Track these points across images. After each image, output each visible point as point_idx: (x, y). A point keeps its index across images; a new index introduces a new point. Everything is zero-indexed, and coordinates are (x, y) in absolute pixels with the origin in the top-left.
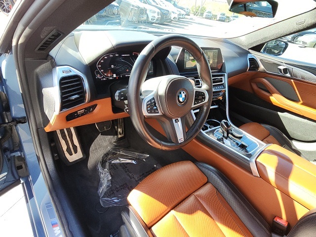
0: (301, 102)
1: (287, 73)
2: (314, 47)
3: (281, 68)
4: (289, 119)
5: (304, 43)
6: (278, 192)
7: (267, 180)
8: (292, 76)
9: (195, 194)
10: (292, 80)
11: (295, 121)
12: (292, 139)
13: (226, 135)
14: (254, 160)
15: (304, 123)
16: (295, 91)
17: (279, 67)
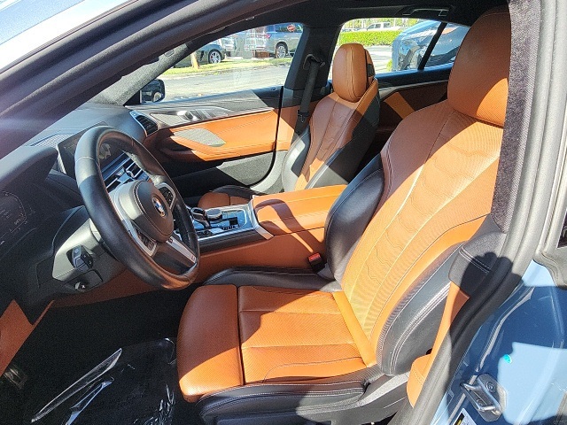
1: (192, 117)
6: (295, 235)
7: (281, 233)
9: (240, 310)
12: (249, 186)
13: (208, 225)
14: (257, 225)
15: (247, 163)
17: (179, 114)
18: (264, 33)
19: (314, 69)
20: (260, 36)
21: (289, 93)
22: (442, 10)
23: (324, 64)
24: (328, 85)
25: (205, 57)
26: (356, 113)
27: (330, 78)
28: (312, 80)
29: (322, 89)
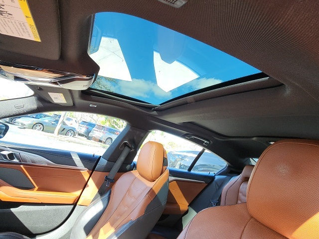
0: (37, 188)
1: (14, 159)
2: (32, 128)
3: (5, 153)
4: (27, 212)
5: (22, 124)
8: (20, 161)
10: (22, 166)
11: (34, 212)
12: (35, 235)
16: (27, 177)
17: (3, 153)
18: (103, 131)
19: (126, 151)
20: (100, 132)
21: (103, 162)
22: (206, 142)
23: (133, 150)
24: (132, 164)
25: (65, 132)
26: (151, 191)
27: (135, 160)
28: (122, 158)
29: (127, 166)
